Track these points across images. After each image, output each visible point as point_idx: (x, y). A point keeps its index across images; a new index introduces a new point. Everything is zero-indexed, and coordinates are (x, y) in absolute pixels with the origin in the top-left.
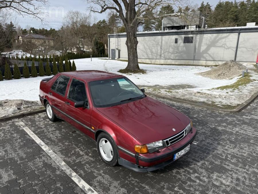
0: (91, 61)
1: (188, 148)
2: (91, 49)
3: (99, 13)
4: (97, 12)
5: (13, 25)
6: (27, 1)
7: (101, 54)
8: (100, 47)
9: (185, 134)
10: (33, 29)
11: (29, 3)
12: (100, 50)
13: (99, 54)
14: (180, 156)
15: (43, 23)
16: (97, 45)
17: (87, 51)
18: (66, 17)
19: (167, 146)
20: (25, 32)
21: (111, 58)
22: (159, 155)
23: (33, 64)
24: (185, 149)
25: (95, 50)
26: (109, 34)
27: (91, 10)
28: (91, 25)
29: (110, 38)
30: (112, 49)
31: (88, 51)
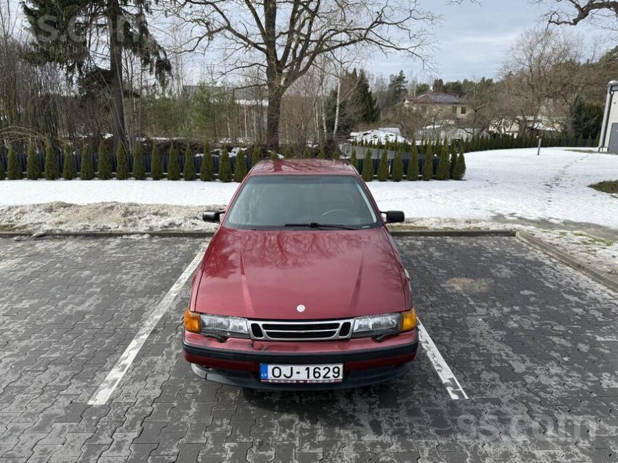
0: (538, 154)
2: (557, 126)
3: (571, 24)
4: (565, 23)
5: (404, 77)
6: (395, 24)
7: (586, 137)
8: (586, 120)
10: (438, 84)
11: (400, 26)
12: (585, 127)
13: (577, 137)
15: (426, 67)
16: (580, 114)
17: (544, 131)
18: (515, 47)
20: (422, 89)
21: (605, 150)
23: (369, 154)
25: (570, 127)
26: (612, 82)
27: (550, 21)
28: (583, 61)
29: (614, 91)
30: (613, 124)
31: (548, 129)
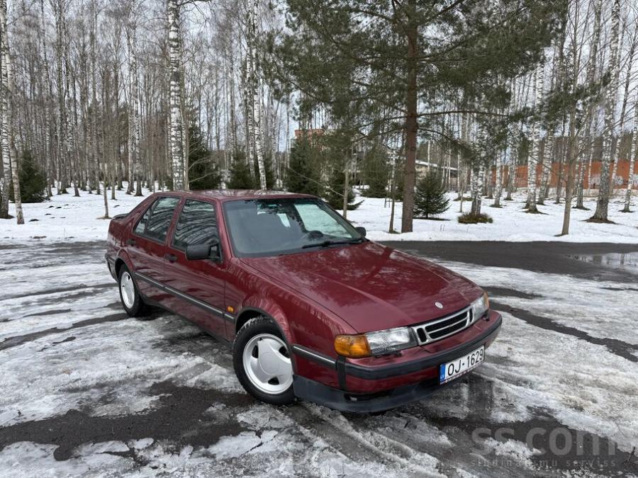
1: (480, 357)
9: (468, 321)
14: (456, 372)
19: (421, 343)
22: (399, 361)
24: (470, 355)
